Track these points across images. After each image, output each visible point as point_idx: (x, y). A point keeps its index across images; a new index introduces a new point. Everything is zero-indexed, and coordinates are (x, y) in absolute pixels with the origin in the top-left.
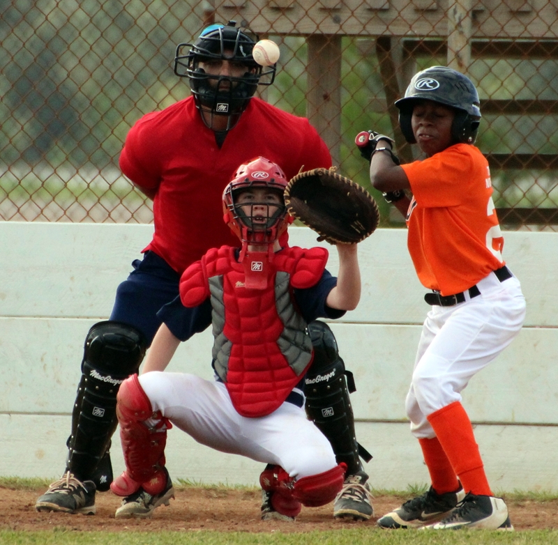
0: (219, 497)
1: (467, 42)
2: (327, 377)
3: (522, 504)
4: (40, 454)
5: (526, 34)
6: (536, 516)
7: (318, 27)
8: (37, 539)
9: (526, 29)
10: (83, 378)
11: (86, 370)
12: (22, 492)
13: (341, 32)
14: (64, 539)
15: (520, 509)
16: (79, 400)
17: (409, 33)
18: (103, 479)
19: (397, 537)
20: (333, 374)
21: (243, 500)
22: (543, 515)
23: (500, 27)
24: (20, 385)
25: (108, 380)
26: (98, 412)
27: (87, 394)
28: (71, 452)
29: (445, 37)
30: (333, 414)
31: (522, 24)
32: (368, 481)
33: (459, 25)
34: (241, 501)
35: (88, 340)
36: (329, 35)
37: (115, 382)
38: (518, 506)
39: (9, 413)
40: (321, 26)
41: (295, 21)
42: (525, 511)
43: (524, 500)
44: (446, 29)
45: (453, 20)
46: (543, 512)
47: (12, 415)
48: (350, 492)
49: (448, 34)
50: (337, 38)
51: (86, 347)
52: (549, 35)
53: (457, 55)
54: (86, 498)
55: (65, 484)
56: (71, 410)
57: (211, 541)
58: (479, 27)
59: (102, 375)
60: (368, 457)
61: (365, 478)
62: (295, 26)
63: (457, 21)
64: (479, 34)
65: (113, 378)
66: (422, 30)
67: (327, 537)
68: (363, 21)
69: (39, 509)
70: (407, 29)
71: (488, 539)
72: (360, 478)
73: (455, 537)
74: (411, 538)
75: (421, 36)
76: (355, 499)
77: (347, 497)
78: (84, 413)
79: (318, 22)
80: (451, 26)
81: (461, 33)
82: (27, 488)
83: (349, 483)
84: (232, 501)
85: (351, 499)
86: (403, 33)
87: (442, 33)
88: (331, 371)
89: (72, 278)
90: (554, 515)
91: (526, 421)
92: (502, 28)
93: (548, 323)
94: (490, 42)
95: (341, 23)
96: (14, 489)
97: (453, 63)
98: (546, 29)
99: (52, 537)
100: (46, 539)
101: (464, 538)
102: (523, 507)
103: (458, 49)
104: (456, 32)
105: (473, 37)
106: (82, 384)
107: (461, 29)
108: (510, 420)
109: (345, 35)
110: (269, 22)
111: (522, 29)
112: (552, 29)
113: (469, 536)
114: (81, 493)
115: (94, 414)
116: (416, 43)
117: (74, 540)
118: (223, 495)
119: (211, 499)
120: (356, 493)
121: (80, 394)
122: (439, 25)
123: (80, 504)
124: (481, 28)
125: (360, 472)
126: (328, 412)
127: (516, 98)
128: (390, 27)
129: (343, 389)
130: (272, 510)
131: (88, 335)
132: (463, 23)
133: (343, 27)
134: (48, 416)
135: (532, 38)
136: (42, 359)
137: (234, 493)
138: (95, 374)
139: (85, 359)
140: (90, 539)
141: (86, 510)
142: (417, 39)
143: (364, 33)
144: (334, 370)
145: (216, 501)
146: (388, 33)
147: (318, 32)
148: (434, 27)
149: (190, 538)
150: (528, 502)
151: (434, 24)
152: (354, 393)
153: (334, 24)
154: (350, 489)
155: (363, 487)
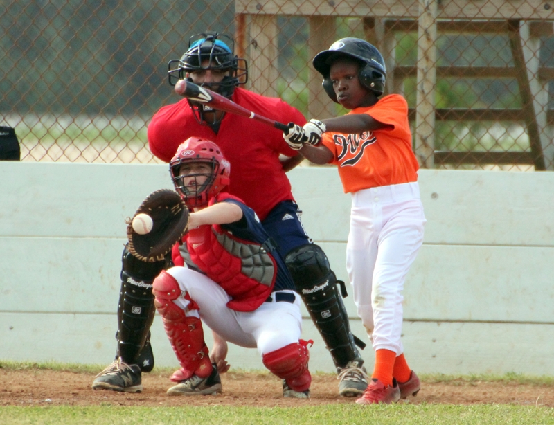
0: (238, 379)
1: (434, 22)
2: (322, 287)
3: (474, 383)
4: (99, 346)
5: (480, 16)
6: (485, 393)
7: (316, 10)
8: (87, 412)
9: (480, 11)
10: (123, 284)
11: (124, 278)
12: (82, 375)
13: (335, 14)
14: (110, 412)
15: (472, 388)
16: (121, 302)
17: (389, 14)
18: (146, 363)
19: (371, 410)
20: (326, 284)
21: (256, 381)
22: (492, 393)
23: (459, 9)
24: (83, 291)
25: (141, 285)
26: (136, 310)
27: (126, 297)
28: (119, 342)
29: (417, 17)
30: (330, 315)
31: (477, 7)
32: (364, 365)
33: (427, 8)
34: (255, 382)
35: (125, 254)
36: (325, 16)
37: (147, 286)
38: (472, 385)
39: (74, 313)
40: (319, 8)
41: (299, 5)
42: (476, 390)
43: (477, 381)
44: (417, 11)
45: (422, 3)
46: (492, 390)
47: (76, 315)
48: (350, 375)
49: (419, 14)
50: (331, 19)
51: (123, 260)
52: (498, 16)
53: (426, 32)
54: (133, 379)
55: (115, 368)
56: (116, 310)
57: (225, 414)
58: (443, 10)
59: (137, 281)
60: (362, 345)
61: (361, 363)
62: (298, 9)
63: (426, 5)
64: (443, 15)
65: (146, 283)
66: (398, 12)
67: (315, 411)
68: (352, 5)
69: (95, 388)
70: (387, 11)
71: (442, 412)
72: (357, 363)
73: (416, 410)
74: (382, 411)
75: (397, 17)
76: (355, 379)
77: (349, 379)
78: (125, 311)
79: (317, 5)
80: (421, 9)
81: (429, 14)
82: (86, 372)
83: (349, 367)
84: (247, 382)
85: (351, 380)
86: (383, 14)
87: (414, 14)
88: (325, 281)
89: (123, 207)
90: (499, 392)
91: (480, 319)
92: (461, 10)
93: (498, 242)
94: (452, 22)
95: (335, 6)
96: (76, 373)
97: (422, 38)
98: (495, 11)
99: (100, 410)
100: (95, 412)
101: (423, 411)
102: (476, 386)
103: (427, 27)
104: (425, 14)
105: (438, 17)
106: (123, 289)
107: (428, 12)
108: (467, 319)
109: (338, 16)
110: (279, 6)
111: (477, 11)
112: (501, 11)
113: (427, 410)
114: (128, 374)
115: (133, 312)
116: (394, 22)
117: (116, 413)
118: (240, 377)
119: (231, 381)
120: (355, 375)
121: (122, 297)
122: (412, 8)
123: (128, 383)
124: (445, 10)
125: (357, 358)
126: (326, 314)
127: (473, 66)
128: (373, 10)
129: (337, 295)
130: (290, 389)
131: (124, 251)
132: (431, 7)
133: (336, 9)
134: (105, 315)
135: (485, 18)
136: (100, 271)
137: (249, 375)
138: (131, 281)
139: (123, 269)
140: (129, 412)
141: (134, 389)
142: (395, 19)
143: (353, 14)
144: (328, 281)
145: (235, 381)
146: (371, 15)
147: (317, 14)
148: (407, 10)
149: (208, 411)
150: (479, 383)
151: (408, 7)
152: (346, 298)
153: (329, 7)
154: (350, 373)
155: (361, 370)
